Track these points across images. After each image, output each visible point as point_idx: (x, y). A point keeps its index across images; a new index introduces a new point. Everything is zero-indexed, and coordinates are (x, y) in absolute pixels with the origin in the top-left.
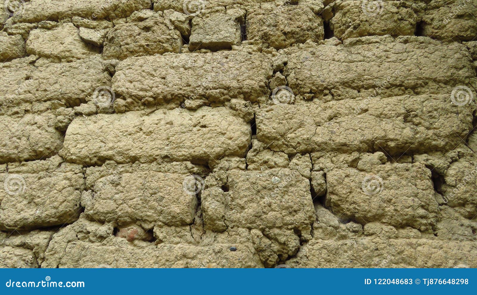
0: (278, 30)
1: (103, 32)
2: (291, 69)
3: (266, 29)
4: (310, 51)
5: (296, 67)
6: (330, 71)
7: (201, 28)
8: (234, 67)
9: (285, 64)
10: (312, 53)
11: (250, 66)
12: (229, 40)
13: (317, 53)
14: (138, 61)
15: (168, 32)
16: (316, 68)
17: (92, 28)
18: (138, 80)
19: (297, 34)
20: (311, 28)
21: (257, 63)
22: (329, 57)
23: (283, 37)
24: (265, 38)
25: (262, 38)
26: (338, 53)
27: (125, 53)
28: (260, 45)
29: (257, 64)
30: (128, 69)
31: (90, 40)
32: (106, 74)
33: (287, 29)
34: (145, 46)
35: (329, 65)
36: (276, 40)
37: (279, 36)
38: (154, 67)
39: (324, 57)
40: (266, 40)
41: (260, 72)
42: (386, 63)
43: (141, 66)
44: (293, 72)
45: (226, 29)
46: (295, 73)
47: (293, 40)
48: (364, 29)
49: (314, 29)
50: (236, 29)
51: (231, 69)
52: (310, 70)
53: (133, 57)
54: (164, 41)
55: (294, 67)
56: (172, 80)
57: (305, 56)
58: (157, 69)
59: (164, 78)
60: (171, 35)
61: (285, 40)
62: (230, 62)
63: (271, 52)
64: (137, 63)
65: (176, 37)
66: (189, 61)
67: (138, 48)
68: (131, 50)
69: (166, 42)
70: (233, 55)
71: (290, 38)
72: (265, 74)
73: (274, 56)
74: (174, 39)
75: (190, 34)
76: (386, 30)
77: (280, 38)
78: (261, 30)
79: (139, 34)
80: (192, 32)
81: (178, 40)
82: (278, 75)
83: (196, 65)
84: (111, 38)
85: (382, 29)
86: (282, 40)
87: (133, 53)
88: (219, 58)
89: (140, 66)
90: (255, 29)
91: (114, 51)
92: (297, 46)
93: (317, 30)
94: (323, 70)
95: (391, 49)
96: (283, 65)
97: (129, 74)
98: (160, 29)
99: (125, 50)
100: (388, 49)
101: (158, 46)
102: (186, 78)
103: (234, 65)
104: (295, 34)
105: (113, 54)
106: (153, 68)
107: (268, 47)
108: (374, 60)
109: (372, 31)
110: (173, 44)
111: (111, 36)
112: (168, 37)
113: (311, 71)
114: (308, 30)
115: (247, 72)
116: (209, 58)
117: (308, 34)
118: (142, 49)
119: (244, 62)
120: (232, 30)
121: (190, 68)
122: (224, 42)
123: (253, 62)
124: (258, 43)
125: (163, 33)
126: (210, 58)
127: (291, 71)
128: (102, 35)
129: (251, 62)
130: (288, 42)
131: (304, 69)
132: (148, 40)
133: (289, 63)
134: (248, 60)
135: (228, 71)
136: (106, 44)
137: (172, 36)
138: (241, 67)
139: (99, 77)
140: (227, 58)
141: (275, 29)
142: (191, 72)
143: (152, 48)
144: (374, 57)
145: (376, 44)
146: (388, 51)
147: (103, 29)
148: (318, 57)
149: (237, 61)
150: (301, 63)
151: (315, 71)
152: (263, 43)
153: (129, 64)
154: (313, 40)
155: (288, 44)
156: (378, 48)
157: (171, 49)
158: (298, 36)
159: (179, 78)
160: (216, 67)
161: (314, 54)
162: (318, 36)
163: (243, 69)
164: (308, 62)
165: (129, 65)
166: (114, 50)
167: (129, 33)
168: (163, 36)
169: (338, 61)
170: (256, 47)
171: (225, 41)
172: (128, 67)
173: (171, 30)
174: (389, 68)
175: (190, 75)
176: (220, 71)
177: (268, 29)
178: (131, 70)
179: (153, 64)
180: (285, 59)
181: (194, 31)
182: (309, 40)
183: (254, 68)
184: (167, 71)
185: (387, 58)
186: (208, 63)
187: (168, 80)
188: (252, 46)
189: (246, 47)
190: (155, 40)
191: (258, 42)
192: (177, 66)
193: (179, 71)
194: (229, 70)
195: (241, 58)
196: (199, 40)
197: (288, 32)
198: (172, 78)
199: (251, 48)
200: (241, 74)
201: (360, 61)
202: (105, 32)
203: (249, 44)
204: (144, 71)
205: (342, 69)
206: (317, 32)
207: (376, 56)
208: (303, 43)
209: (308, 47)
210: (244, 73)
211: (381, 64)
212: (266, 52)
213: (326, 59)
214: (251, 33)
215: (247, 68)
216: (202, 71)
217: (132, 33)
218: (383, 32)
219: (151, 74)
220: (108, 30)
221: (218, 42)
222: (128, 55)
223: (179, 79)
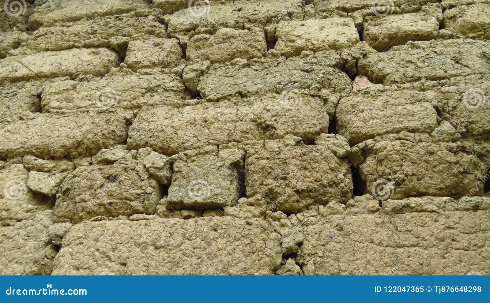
0: (288, 185)
1: (59, 177)
2: (309, 255)
3: (271, 184)
4: (335, 224)
5: (316, 253)
6: (368, 262)
7: (184, 177)
8: (225, 249)
9: (300, 244)
10: (339, 228)
11: (247, 249)
12: (220, 200)
13: (347, 228)
14: (94, 230)
15: (139, 183)
16: (347, 256)
17: (46, 172)
18: (87, 266)
19: (316, 191)
20: (334, 183)
21: (259, 243)
22: (365, 236)
23: (296, 197)
24: (271, 196)
25: (266, 196)
26: (378, 230)
27: (81, 214)
28: (263, 208)
29: (258, 245)
30: (77, 245)
31: (39, 190)
32: (48, 250)
33: (301, 186)
34: (107, 206)
35: (366, 251)
36: (286, 201)
37: (289, 196)
38: (114, 243)
39: (357, 236)
40: (273, 199)
41: (262, 261)
42: (454, 250)
43: (96, 240)
44: (311, 262)
45: (216, 182)
46: (315, 264)
47: (310, 201)
48: (411, 186)
49: (338, 184)
50: (231, 181)
51: (221, 251)
52: (337, 260)
53: (89, 222)
54: (132, 198)
55: (313, 252)
56: (135, 269)
57: (329, 234)
58: (117, 248)
59: (124, 264)
60: (144, 188)
61: (298, 201)
62: (219, 239)
63: (279, 219)
64: (92, 234)
65: (149, 190)
66: (163, 234)
67: (97, 208)
68: (88, 210)
69: (136, 198)
70: (224, 226)
71: (305, 198)
72: (269, 265)
73: (283, 225)
74: (147, 193)
75: (170, 184)
76: (443, 188)
77: (291, 198)
78: (264, 183)
79: (102, 186)
80: (173, 183)
81: (153, 194)
82: (290, 267)
83: (172, 242)
84: (65, 191)
85: (438, 187)
86: (294, 202)
87: (90, 214)
88: (205, 230)
89: (94, 240)
90: (257, 181)
91: (66, 210)
92: (316, 210)
93: (342, 185)
94: (357, 260)
95: (457, 225)
96: (297, 247)
97: (78, 255)
98: (130, 180)
99: (80, 209)
100: (452, 224)
101: (124, 206)
102: (155, 267)
103: (225, 245)
104: (312, 192)
105: (64, 214)
106: (111, 245)
107: (275, 211)
108: (434, 245)
109: (422, 190)
110: (146, 202)
111: (66, 187)
112: (139, 191)
113: (339, 261)
114: (331, 186)
115: (244, 258)
116: (191, 229)
117: (331, 193)
118: (102, 209)
119: (239, 239)
120: (224, 184)
121: (163, 247)
122: (213, 202)
123: (252, 242)
124: (260, 205)
125: (133, 186)
126: (193, 229)
127: (308, 258)
128: (56, 183)
129: (249, 242)
130: (304, 203)
131: (328, 257)
132: (112, 196)
133: (305, 242)
134: (246, 236)
135: (216, 256)
136: (60, 197)
137: (144, 190)
138: (235, 249)
139: (36, 256)
140: (216, 230)
141: (284, 183)
142: (163, 254)
143: (116, 207)
144: (433, 238)
145: (433, 214)
146: (453, 228)
147: (61, 172)
148: (347, 235)
149: (230, 237)
150: (324, 245)
151: (345, 262)
152: (268, 203)
153: (81, 235)
154: (339, 200)
155: (303, 207)
156: (436, 221)
157: (141, 209)
158: (317, 194)
159: (145, 266)
160: (199, 248)
161: (341, 229)
162: (344, 194)
163: (238, 254)
164: (334, 244)
165: (80, 238)
166: (66, 208)
167: (89, 183)
168: (132, 191)
169: (379, 244)
170: (258, 210)
171: (215, 201)
172: (78, 241)
173: (143, 180)
174: (460, 261)
175: (161, 260)
176: (204, 256)
177: (275, 183)
178: (81, 246)
179: (113, 238)
180: (300, 237)
181: (175, 180)
182: (333, 201)
183: (253, 253)
184: (129, 251)
185: (453, 240)
186: (188, 239)
187: (130, 268)
188: (252, 208)
189: (244, 209)
190: (121, 196)
191: (261, 202)
192: (145, 243)
193: (147, 253)
194: (217, 254)
195: (235, 232)
196: (179, 199)
197: (303, 190)
198: (135, 266)
199: (250, 211)
200: (234, 262)
201: (413, 246)
202: (61, 178)
203: (248, 205)
204: (98, 250)
205: (386, 260)
206: (344, 188)
207: (437, 238)
208: (324, 205)
209: (332, 214)
210: (239, 262)
211: (446, 253)
212: (272, 218)
213: (361, 239)
214: (251, 186)
215: (243, 251)
216: (179, 254)
217: (92, 184)
218: (440, 193)
219: (107, 256)
220: (65, 173)
221: (205, 202)
222: (84, 217)
223: (144, 268)
